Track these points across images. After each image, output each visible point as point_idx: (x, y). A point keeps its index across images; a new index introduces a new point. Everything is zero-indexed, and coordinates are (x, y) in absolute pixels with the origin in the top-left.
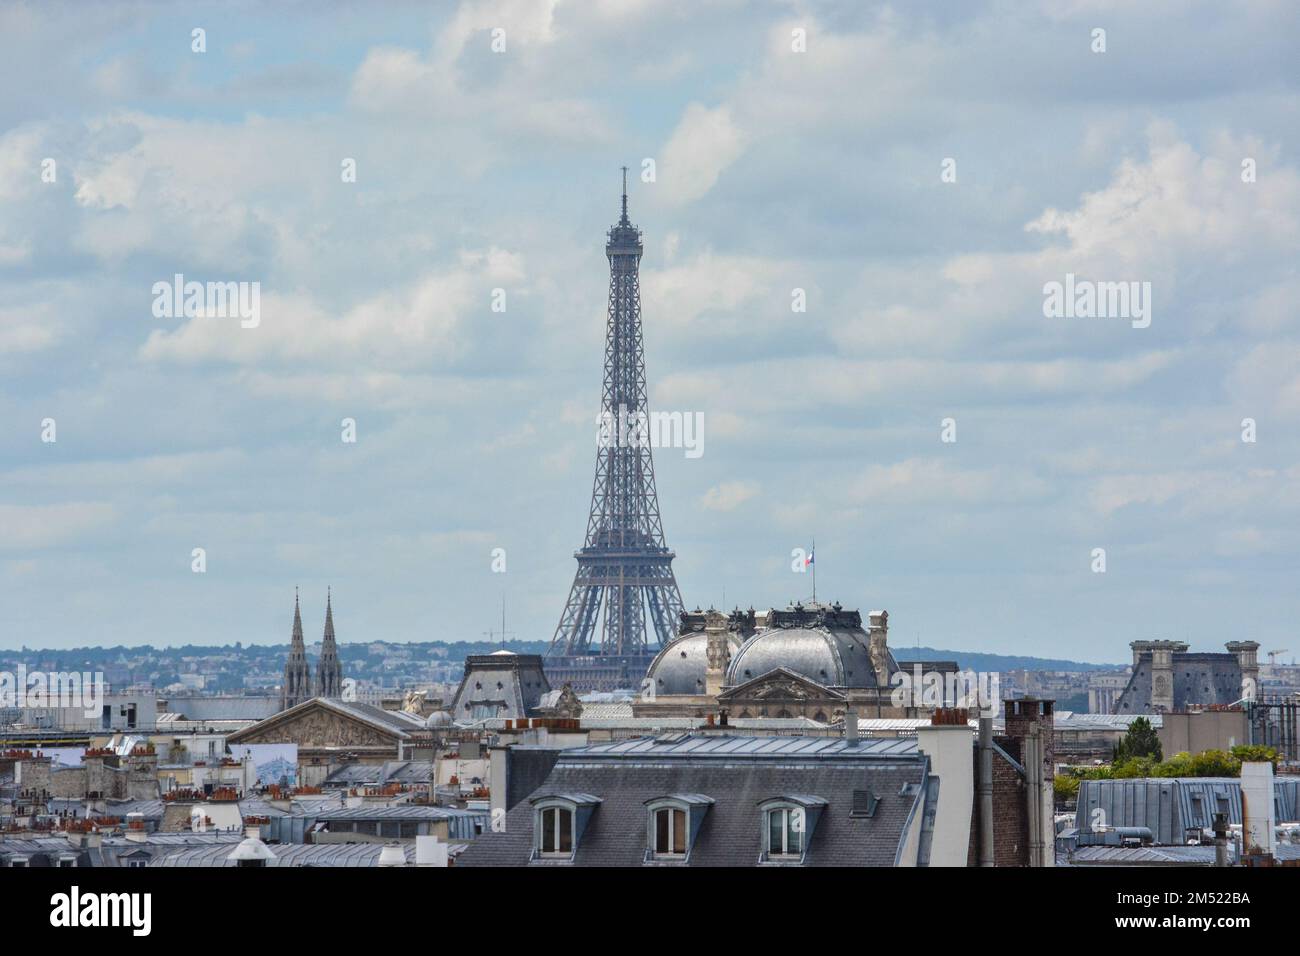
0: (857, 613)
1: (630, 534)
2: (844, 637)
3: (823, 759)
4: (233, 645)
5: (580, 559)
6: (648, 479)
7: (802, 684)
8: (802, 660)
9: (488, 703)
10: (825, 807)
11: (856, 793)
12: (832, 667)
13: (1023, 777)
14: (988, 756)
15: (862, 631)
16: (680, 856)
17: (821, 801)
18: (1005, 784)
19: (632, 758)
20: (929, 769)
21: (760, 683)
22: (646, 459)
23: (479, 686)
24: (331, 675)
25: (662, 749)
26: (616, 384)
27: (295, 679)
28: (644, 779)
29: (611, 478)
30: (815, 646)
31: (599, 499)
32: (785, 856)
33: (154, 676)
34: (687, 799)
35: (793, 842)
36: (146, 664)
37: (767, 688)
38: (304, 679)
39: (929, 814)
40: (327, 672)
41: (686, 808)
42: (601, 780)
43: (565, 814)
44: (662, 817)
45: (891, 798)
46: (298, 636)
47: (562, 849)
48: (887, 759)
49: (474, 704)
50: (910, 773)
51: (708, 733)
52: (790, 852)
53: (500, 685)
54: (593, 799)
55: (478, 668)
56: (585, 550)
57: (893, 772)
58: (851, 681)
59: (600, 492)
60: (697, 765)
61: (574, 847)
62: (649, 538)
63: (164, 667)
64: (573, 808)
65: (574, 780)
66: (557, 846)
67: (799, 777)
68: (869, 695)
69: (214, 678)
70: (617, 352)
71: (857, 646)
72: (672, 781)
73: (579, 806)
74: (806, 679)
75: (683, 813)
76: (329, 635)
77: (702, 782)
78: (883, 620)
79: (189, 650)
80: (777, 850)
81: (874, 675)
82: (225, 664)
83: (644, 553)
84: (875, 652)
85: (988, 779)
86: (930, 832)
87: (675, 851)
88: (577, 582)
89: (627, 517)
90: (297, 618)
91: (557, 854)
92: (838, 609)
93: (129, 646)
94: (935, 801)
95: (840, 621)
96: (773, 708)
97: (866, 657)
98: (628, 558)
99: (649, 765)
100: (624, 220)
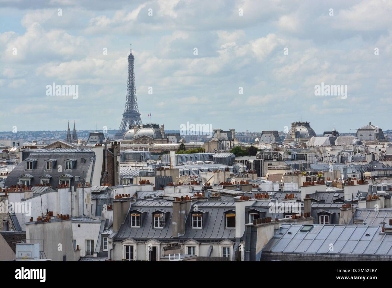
0: (158, 125)
1: (132, 110)
2: (156, 129)
3: (76, 153)
4: (64, 130)
5: (123, 115)
6: (136, 101)
7: (148, 138)
8: (148, 133)
9: (94, 141)
10: (76, 161)
11: (81, 159)
12: (154, 135)
13: (113, 155)
14: (106, 152)
15: (159, 128)
16: (51, 170)
17: (75, 160)
18: (110, 156)
19: (43, 153)
20: (94, 154)
21: (141, 138)
22: (135, 97)
23: (92, 138)
24: (75, 136)
25: (49, 151)
26: (130, 83)
27: (68, 137)
28: (45, 156)
29: (129, 100)
30: (151, 131)
31: (127, 104)
32: (69, 170)
33: (50, 136)
34: (52, 160)
35: (70, 167)
36: (48, 134)
37: (142, 138)
38: (76, 137)
39: (94, 162)
40: (74, 136)
41: (52, 162)
42: (38, 157)
43: (31, 163)
44: (48, 163)
45: (88, 159)
46: (69, 129)
47: (30, 169)
48: (87, 153)
49: (91, 141)
50: (91, 155)
51: (57, 148)
52: (70, 169)
53: (96, 138)
54: (36, 160)
55: (92, 135)
56: (124, 113)
57: (88, 155)
58: (157, 137)
59: (127, 103)
60: (55, 154)
61: (32, 168)
62: (136, 111)
63: (52, 134)
64: (32, 162)
65: (33, 156)
66: (29, 168)
67: (72, 156)
68: (161, 139)
69: (61, 136)
70: (130, 78)
71: (158, 131)
72: (50, 157)
73: (33, 161)
74: (149, 137)
75: (51, 162)
76: (74, 129)
77: (55, 157)
78: (163, 126)
79: (57, 131)
80: (67, 168)
81: (161, 136)
82: (63, 134)
83: (135, 114)
84: (162, 132)
85: (106, 155)
86: (94, 165)
87: (50, 169)
88: (123, 119)
89: (132, 108)
90: (69, 126)
91: (29, 170)
92: (155, 124)
93: (46, 131)
94: (95, 160)
95: (155, 126)
96: (143, 142)
97: (160, 133)
98: (132, 115)
99: (46, 154)
100: (131, 54)
